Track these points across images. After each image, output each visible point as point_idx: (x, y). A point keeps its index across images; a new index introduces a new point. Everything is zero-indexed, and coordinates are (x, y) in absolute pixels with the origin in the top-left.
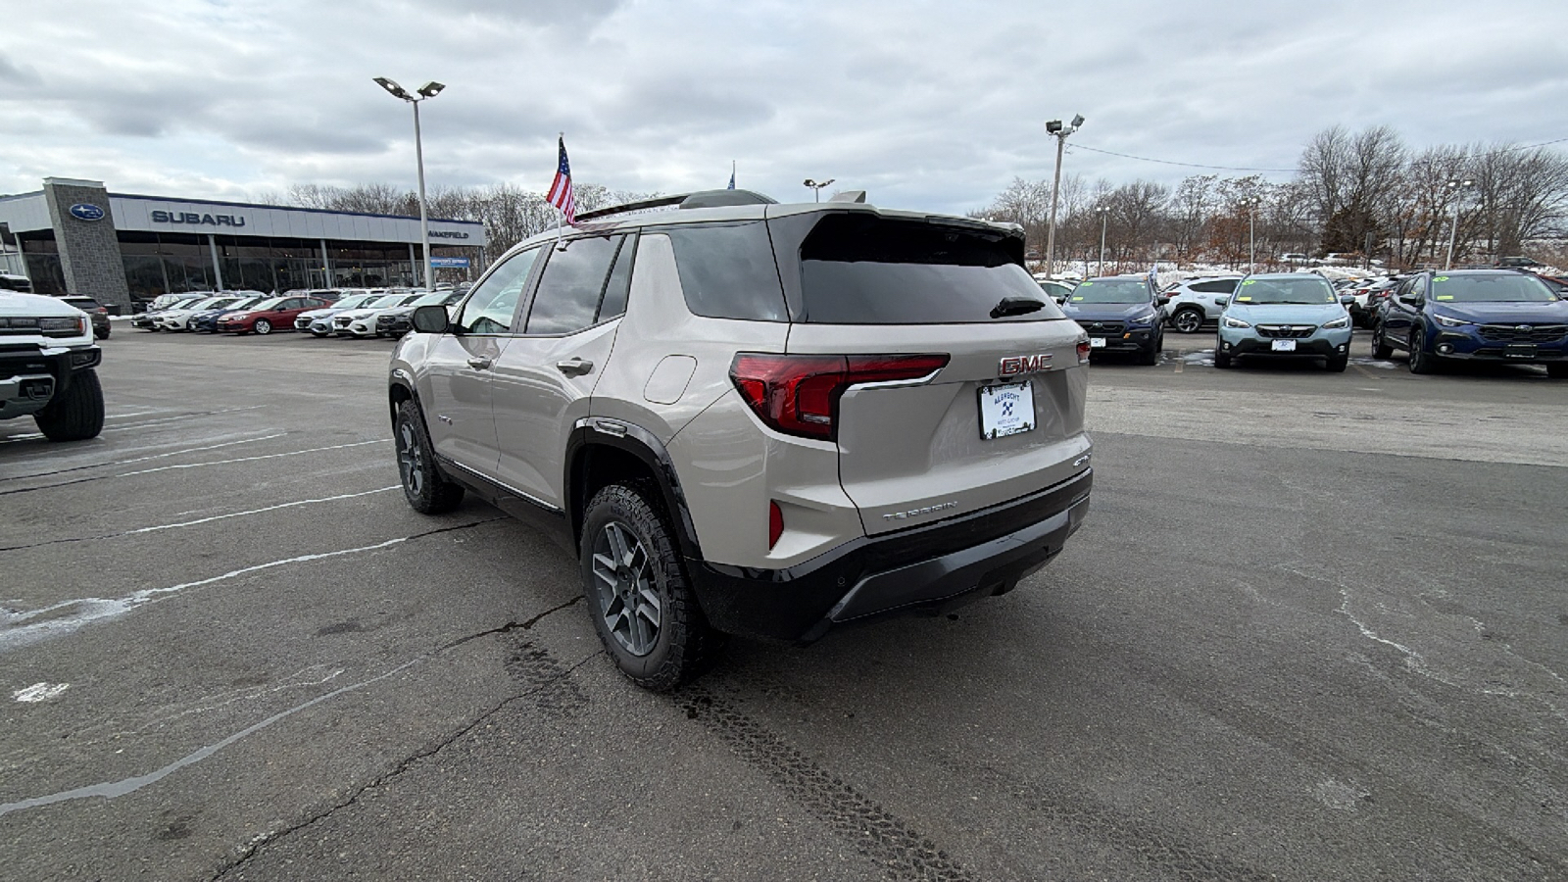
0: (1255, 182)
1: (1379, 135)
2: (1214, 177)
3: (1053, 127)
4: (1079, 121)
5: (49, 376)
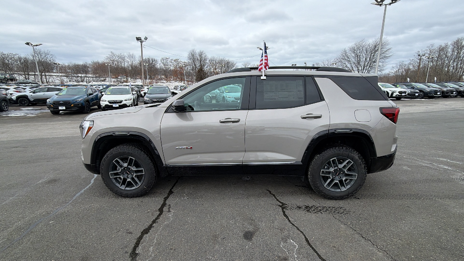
0: (178, 60)
1: (202, 52)
2: (169, 58)
3: (138, 39)
4: (146, 39)
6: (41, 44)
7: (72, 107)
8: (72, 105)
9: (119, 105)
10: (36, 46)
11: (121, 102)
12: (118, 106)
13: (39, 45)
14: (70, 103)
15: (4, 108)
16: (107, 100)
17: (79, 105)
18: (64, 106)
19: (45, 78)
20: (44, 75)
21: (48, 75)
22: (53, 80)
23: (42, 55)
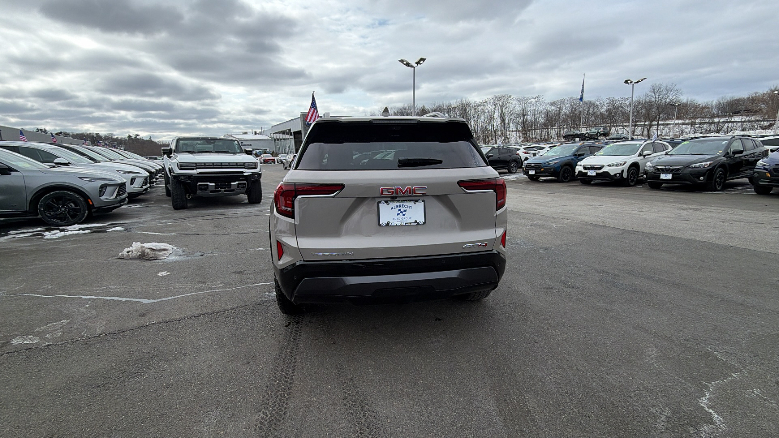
5: (245, 182)
6: (645, 79)
7: (542, 172)
8: (543, 169)
9: (597, 173)
10: (637, 82)
11: (600, 169)
12: (595, 175)
13: (642, 80)
14: (540, 166)
15: (513, 170)
16: (582, 165)
17: (550, 169)
18: (533, 170)
19: (656, 129)
20: (655, 125)
21: (663, 125)
22: (668, 132)
23: (662, 93)
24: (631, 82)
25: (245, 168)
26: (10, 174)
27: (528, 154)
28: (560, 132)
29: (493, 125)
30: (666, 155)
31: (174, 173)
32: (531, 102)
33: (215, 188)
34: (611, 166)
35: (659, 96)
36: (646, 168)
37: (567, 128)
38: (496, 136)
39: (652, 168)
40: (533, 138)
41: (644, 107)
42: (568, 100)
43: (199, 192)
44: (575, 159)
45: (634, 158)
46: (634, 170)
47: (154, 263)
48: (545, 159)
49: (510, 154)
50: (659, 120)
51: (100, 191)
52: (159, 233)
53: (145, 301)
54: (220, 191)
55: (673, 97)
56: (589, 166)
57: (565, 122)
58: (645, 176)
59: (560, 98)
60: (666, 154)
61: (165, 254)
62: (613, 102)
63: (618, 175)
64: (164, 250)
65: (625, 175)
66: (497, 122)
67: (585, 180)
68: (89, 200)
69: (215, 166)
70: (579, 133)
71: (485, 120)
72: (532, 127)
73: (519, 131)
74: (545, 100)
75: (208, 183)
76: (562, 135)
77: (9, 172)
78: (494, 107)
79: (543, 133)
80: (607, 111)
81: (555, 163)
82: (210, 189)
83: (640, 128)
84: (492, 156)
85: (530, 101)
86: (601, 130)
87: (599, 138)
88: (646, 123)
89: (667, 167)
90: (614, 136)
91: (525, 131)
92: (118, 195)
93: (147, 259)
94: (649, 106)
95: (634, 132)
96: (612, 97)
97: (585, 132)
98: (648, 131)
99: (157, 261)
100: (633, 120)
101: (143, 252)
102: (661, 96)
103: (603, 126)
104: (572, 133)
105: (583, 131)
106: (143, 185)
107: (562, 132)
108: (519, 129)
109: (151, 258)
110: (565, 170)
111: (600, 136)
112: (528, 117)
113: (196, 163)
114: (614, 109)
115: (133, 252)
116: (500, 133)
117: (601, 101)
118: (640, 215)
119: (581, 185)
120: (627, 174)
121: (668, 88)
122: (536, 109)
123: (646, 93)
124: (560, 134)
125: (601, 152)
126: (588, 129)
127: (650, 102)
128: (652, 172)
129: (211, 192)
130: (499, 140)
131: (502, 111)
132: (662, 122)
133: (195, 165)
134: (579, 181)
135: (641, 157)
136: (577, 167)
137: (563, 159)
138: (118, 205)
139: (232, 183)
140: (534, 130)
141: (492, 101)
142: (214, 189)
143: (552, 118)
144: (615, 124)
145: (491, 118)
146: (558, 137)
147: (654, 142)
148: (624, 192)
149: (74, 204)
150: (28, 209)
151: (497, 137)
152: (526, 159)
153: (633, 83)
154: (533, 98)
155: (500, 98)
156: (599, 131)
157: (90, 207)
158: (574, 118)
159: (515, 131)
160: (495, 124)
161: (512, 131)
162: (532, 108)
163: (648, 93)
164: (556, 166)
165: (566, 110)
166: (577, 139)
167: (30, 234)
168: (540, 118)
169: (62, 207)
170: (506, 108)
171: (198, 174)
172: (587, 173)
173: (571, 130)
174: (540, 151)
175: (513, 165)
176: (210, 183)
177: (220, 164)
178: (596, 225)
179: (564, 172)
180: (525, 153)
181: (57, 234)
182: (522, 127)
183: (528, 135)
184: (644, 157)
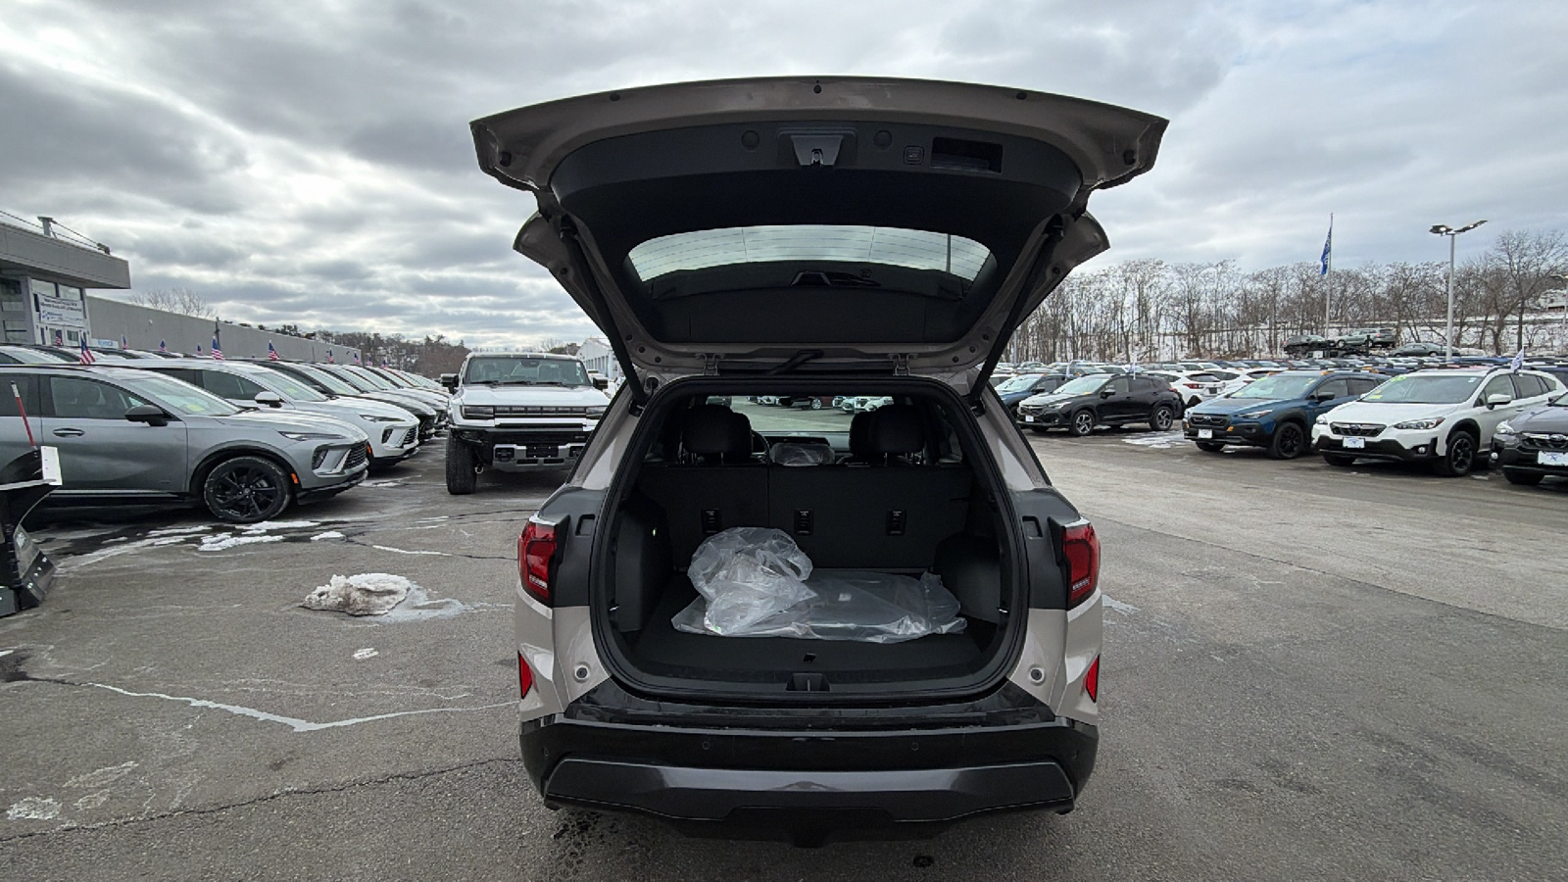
6: (1482, 222)
7: (1229, 434)
8: (1230, 429)
9: (1366, 443)
10: (1464, 230)
11: (1375, 432)
12: (1363, 446)
13: (1475, 226)
14: (1225, 420)
15: (1161, 423)
16: (1329, 423)
17: (1250, 428)
18: (1209, 428)
19: (1516, 332)
20: (1513, 323)
21: (1533, 323)
22: (1547, 339)
23: (1528, 252)
24: (1448, 230)
25: (588, 418)
26: (165, 425)
27: (1198, 388)
28: (1275, 336)
29: (1122, 322)
30: (1550, 405)
31: (454, 424)
32: (1208, 274)
33: (527, 456)
34: (1402, 428)
35: (1520, 257)
36: (1496, 436)
37: (1293, 330)
38: (1127, 343)
39: (1513, 437)
40: (1211, 350)
41: (1481, 281)
42: (1293, 270)
43: (496, 463)
44: (1311, 406)
45: (1465, 411)
46: (1464, 437)
47: (359, 624)
48: (1238, 406)
49: (1156, 390)
50: (1521, 313)
51: (315, 458)
52: (400, 548)
53: (301, 726)
54: (536, 461)
55: (1556, 260)
56: (1348, 426)
57: (1288, 314)
58: (1494, 455)
59: (1274, 266)
60: (1552, 403)
61: (388, 603)
62: (1404, 270)
63: (1422, 449)
64: (390, 592)
65: (1441, 450)
66: (1130, 316)
67: (1336, 457)
68: (293, 476)
69: (530, 412)
70: (1320, 339)
71: (1103, 312)
72: (1209, 325)
73: (1180, 334)
74: (1239, 269)
75: (514, 446)
76: (1281, 345)
77: (163, 420)
78: (1124, 283)
79: (1236, 341)
80: (1391, 290)
81: (1261, 416)
82: (517, 456)
83: (1473, 330)
84: (1113, 394)
85: (1205, 271)
86: (1376, 334)
87: (1371, 352)
88: (1489, 319)
89: (1555, 436)
90: (1409, 348)
91: (1194, 334)
92: (348, 465)
93: (350, 612)
94: (1495, 279)
95: (1459, 338)
96: (1400, 262)
97: (1337, 339)
98: (1496, 336)
99: (370, 618)
100: (1454, 312)
101: (347, 597)
102: (1525, 259)
103: (1381, 325)
104: (1304, 340)
105: (1332, 335)
106: (404, 444)
107: (1280, 337)
108: (1179, 329)
109: (358, 611)
110: (1287, 430)
111: (1373, 346)
112: (1202, 304)
113: (494, 407)
114: (1407, 286)
115: (328, 597)
116: (1136, 338)
117: (1375, 272)
118: (1488, 562)
119: (1327, 468)
120: (1446, 446)
121: (1543, 241)
122: (1220, 289)
123: (1486, 253)
124: (1276, 341)
125: (1375, 393)
126: (1344, 331)
127: (1499, 270)
128: (1513, 446)
129: (520, 462)
130: (1136, 353)
131: (1141, 293)
132: (1532, 317)
133: (491, 410)
134: (1322, 457)
135: (1484, 408)
136: (1316, 426)
137: (1280, 407)
138: (346, 485)
139: (560, 447)
140: (1215, 332)
141: (1120, 272)
142: (524, 457)
143: (1256, 308)
144: (1410, 322)
145: (1118, 308)
146: (1270, 347)
147: (1515, 373)
148: (1441, 493)
149: (268, 482)
150: (188, 490)
151: (1130, 346)
152: (1195, 401)
153: (1452, 232)
154: (1211, 265)
155: (1136, 265)
156: (1371, 337)
157: (294, 488)
158: (1311, 307)
159: (1170, 334)
160: (1125, 320)
161: (1165, 335)
162: (1211, 286)
163: (1491, 253)
164: (1262, 423)
165: (1289, 289)
166: (1318, 354)
167: (181, 538)
168: (1229, 308)
169: (246, 487)
170: (1150, 287)
171: (497, 427)
172: (1341, 442)
173: (1302, 334)
174: (1226, 382)
175: (1163, 414)
176: (518, 445)
177: (539, 409)
178: (1364, 588)
179: (1284, 437)
180: (1192, 386)
181: (227, 540)
182: (1188, 327)
183: (1200, 343)
184: (1491, 409)
